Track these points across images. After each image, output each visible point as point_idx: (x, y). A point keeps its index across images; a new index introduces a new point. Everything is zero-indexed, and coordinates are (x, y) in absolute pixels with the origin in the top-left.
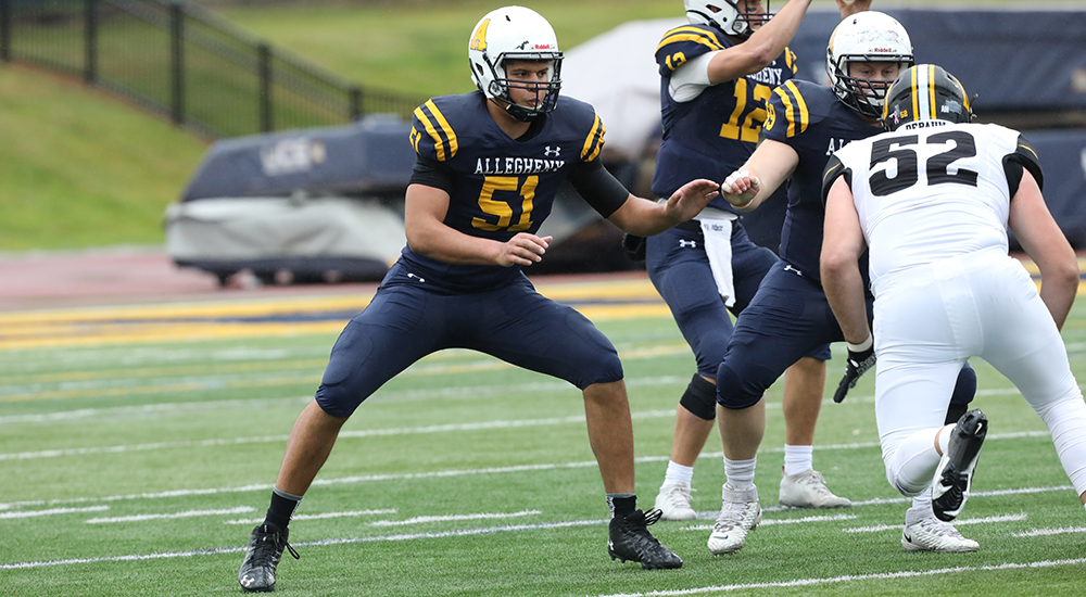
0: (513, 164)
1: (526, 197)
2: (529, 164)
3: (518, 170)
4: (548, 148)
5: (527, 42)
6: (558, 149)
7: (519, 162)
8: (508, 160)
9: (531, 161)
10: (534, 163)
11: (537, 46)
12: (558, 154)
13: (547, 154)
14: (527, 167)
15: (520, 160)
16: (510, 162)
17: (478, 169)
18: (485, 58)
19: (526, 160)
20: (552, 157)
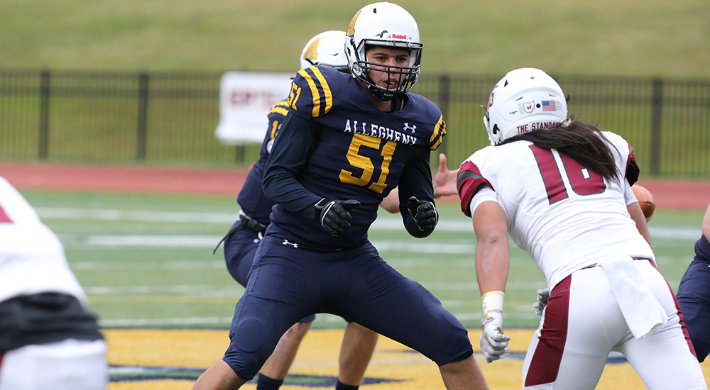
0: (378, 130)
1: (385, 158)
2: (390, 133)
3: (382, 136)
4: (406, 124)
5: (386, 32)
6: (415, 127)
7: (382, 130)
8: (373, 126)
9: (392, 131)
10: (394, 134)
11: (394, 36)
12: (413, 131)
13: (405, 129)
14: (389, 135)
15: (383, 128)
16: (374, 128)
17: (347, 129)
18: (352, 43)
19: (388, 130)
20: (408, 132)
